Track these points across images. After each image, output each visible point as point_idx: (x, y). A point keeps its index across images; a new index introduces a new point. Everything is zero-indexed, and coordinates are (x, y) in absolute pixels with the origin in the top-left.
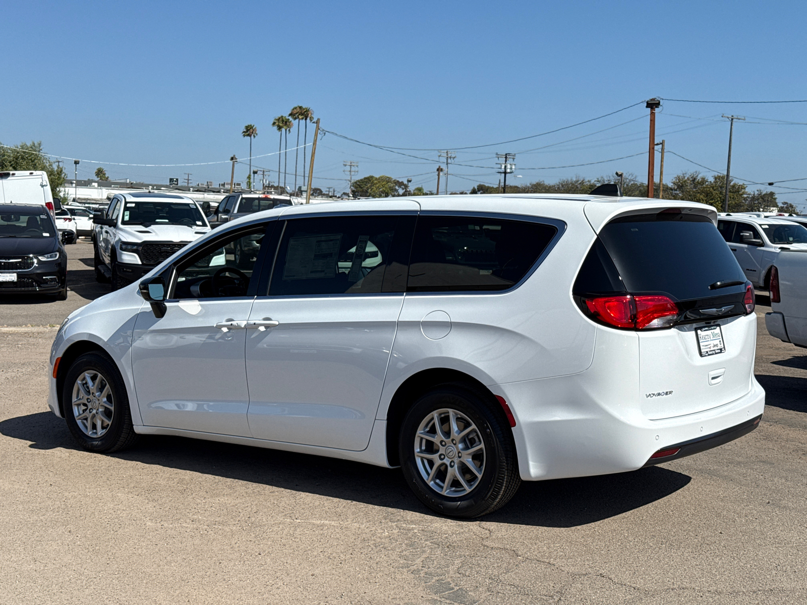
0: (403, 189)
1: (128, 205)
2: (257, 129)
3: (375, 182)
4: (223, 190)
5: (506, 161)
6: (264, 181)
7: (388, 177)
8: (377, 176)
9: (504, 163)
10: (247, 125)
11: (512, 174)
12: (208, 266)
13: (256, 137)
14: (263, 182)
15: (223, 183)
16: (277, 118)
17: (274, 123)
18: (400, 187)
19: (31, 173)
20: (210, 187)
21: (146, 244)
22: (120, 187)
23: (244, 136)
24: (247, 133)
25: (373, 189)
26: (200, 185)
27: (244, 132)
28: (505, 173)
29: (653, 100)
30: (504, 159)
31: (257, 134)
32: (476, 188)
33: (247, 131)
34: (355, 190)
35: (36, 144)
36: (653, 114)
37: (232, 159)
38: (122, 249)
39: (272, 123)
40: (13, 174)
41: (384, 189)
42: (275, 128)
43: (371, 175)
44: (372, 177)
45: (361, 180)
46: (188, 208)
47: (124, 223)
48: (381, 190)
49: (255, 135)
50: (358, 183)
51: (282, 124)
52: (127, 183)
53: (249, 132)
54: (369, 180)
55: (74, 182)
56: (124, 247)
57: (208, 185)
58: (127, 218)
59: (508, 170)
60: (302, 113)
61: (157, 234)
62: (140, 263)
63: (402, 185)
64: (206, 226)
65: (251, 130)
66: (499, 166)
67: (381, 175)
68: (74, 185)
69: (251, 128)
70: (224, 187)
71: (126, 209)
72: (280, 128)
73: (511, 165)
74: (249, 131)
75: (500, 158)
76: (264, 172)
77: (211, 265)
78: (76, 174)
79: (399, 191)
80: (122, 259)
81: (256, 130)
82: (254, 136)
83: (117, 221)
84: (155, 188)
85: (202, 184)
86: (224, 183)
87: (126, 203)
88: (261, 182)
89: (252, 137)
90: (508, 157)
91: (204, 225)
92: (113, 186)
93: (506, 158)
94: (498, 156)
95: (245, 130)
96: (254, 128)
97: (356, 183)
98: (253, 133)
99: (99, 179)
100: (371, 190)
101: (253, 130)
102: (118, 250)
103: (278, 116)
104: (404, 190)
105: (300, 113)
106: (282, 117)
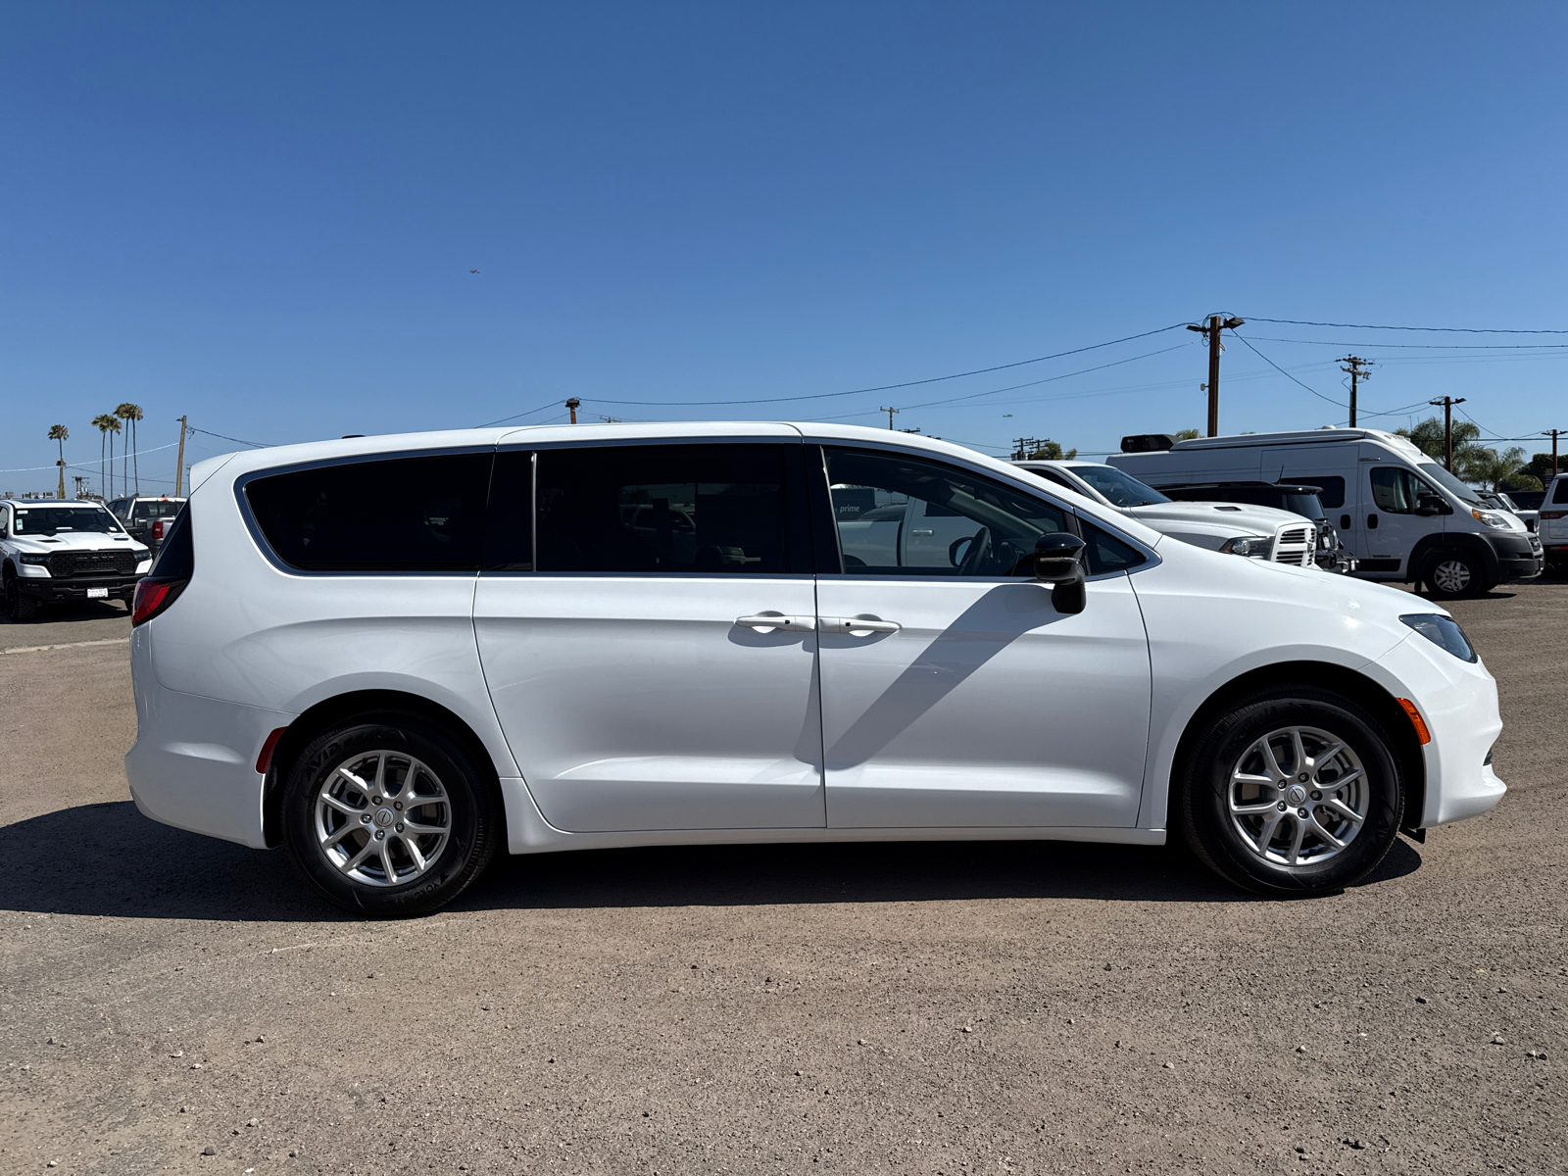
1: (19, 512)
10: (52, 426)
12: (134, 574)
16: (100, 417)
17: (95, 422)
21: (55, 554)
23: (51, 438)
27: (50, 434)
29: (573, 399)
31: (69, 436)
33: (54, 433)
36: (573, 413)
37: (59, 463)
38: (22, 561)
39: (92, 421)
42: (97, 427)
46: (95, 512)
47: (16, 532)
51: (106, 423)
53: (57, 434)
56: (25, 559)
58: (20, 527)
60: (130, 412)
61: (67, 543)
62: (49, 576)
64: (123, 532)
65: (60, 431)
69: (59, 429)
71: (16, 517)
72: (103, 428)
74: (57, 432)
77: (137, 572)
80: (25, 574)
81: (67, 431)
83: (7, 531)
87: (15, 510)
89: (62, 438)
91: (119, 530)
95: (51, 432)
96: (64, 429)
98: (64, 434)
101: (64, 431)
102: (18, 564)
103: (100, 414)
105: (126, 412)
106: (106, 416)
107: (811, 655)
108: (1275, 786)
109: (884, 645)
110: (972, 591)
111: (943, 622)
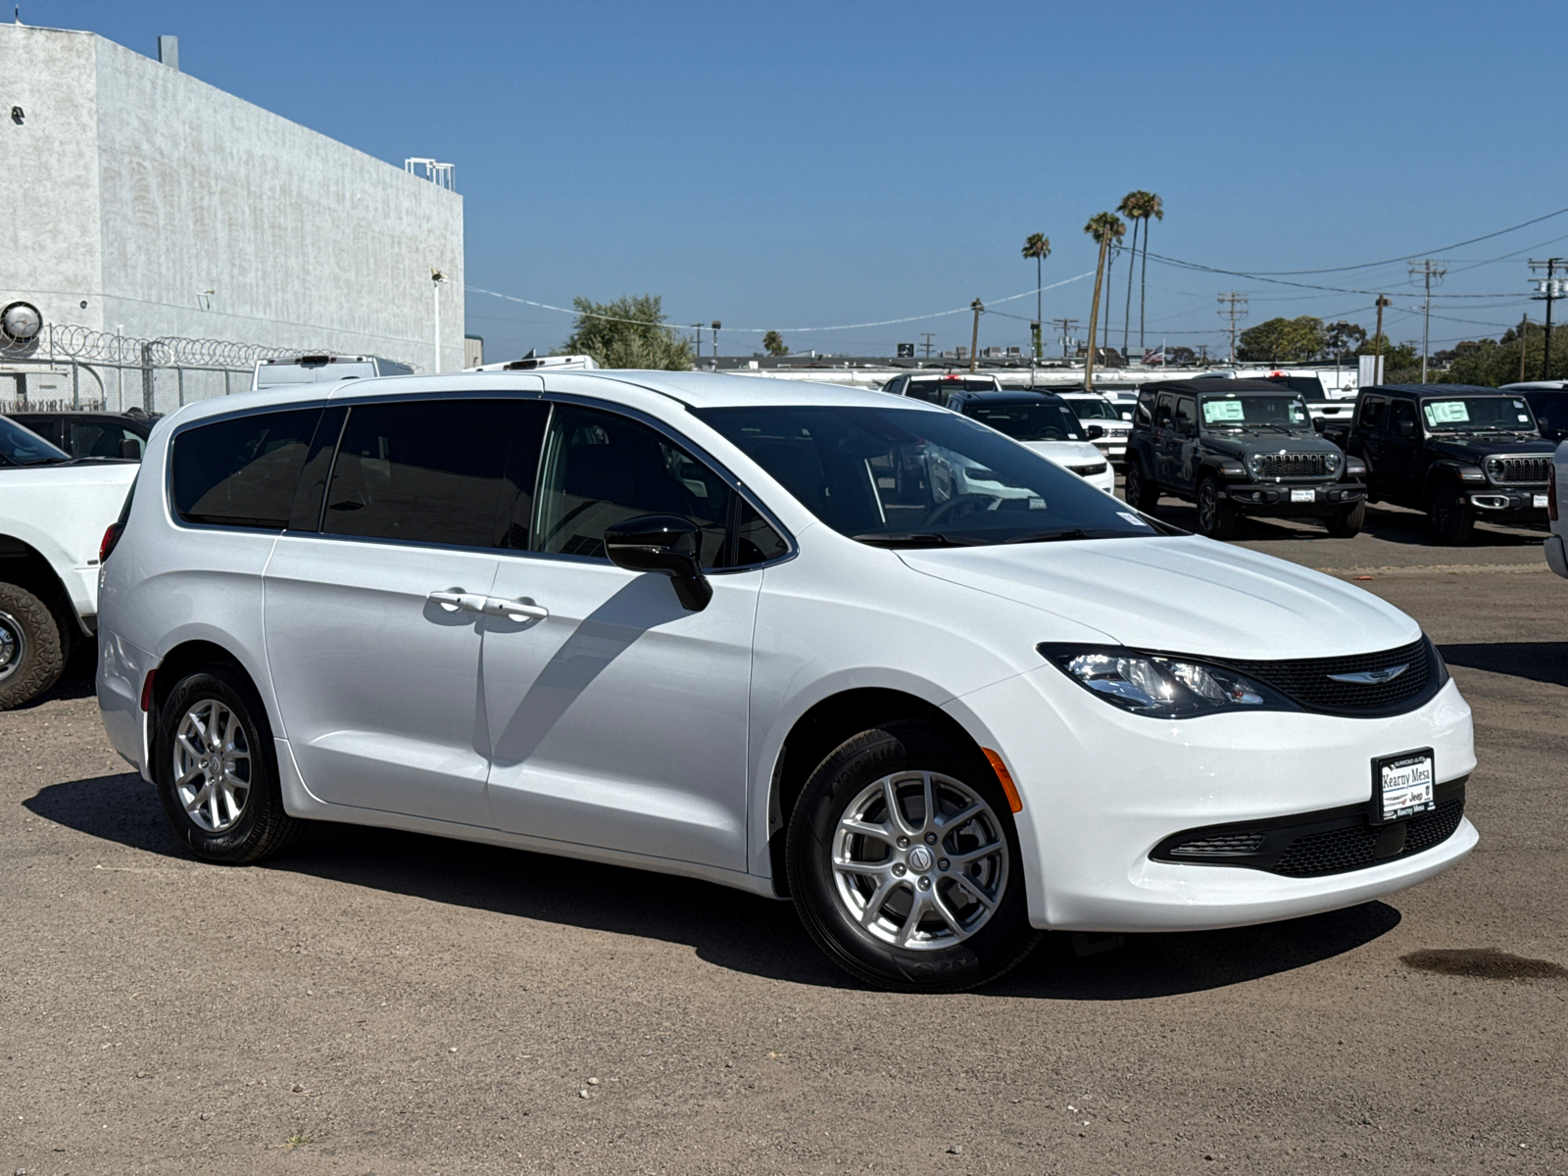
0: (1357, 340)
2: (1050, 240)
3: (1286, 330)
4: (977, 363)
5: (1550, 274)
6: (1067, 339)
7: (1313, 320)
8: (1291, 318)
9: (1546, 277)
10: (1030, 235)
11: (1565, 299)
13: (1048, 256)
14: (1065, 342)
15: (986, 348)
16: (1095, 217)
17: (1088, 228)
18: (1350, 335)
19: (568, 360)
20: (962, 357)
22: (792, 367)
23: (1026, 256)
24: (1031, 251)
25: (1281, 344)
26: (944, 355)
27: (1025, 249)
28: (1549, 298)
30: (1547, 270)
31: (1049, 251)
32: (1515, 330)
33: (1031, 248)
34: (1246, 348)
35: (652, 301)
39: (1086, 225)
40: (542, 363)
41: (1305, 342)
42: (1090, 235)
43: (1279, 316)
44: (1280, 321)
45: (1257, 328)
48: (1298, 345)
49: (1047, 252)
50: (1251, 335)
51: (1104, 228)
52: (812, 359)
53: (1034, 249)
54: (1273, 327)
55: (714, 361)
57: (958, 354)
59: (1556, 293)
60: (1142, 206)
63: (1355, 333)
65: (1039, 244)
66: (1536, 285)
67: (1300, 315)
68: (714, 367)
69: (1038, 240)
70: (988, 356)
72: (1098, 237)
73: (1560, 281)
74: (1035, 247)
75: (1537, 270)
76: (1066, 322)
78: (715, 347)
79: (1348, 344)
81: (1048, 243)
82: (1045, 256)
84: (855, 365)
85: (948, 353)
86: (989, 349)
88: (1061, 343)
89: (1042, 256)
90: (1554, 265)
92: (779, 365)
93: (1550, 267)
94: (1533, 265)
95: (1027, 246)
96: (1044, 239)
97: (1243, 334)
98: (1042, 249)
99: (770, 352)
100: (1277, 348)
101: (1043, 244)
103: (1097, 212)
104: (1360, 343)
105: (1137, 206)
106: (1105, 215)
107: (480, 637)
108: (894, 843)
109: (535, 633)
110: (614, 578)
111: (582, 611)
